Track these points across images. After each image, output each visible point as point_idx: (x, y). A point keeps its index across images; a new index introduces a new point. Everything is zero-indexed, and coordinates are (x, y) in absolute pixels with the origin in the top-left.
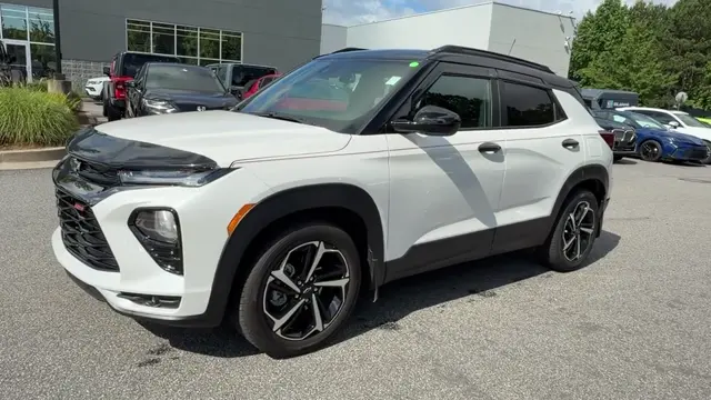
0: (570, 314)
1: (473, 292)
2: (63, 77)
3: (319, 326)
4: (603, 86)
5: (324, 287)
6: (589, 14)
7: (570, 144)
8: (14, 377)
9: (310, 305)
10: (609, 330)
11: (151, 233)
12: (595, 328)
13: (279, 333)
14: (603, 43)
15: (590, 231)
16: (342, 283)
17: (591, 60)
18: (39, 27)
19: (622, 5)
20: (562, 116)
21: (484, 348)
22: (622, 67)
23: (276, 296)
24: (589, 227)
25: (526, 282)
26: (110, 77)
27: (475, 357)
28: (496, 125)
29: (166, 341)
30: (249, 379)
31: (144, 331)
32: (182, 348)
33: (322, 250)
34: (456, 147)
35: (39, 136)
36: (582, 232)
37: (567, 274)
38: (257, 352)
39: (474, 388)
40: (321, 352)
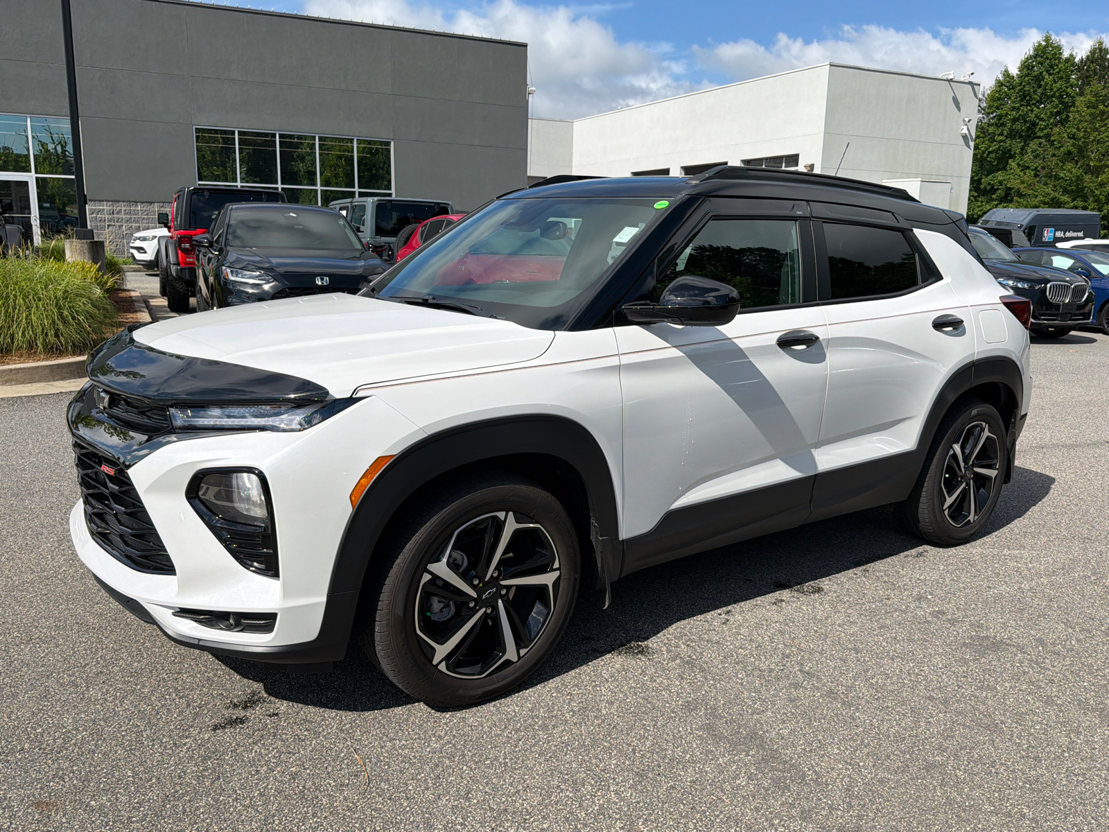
0: (953, 622)
1: (781, 586)
2: (90, 234)
3: (511, 653)
4: (1035, 201)
5: (519, 587)
6: (1006, 74)
7: (948, 324)
8: (12, 751)
9: (496, 619)
10: (1021, 649)
11: (225, 510)
12: (997, 645)
13: (442, 667)
14: (1034, 124)
15: (992, 473)
16: (548, 579)
17: (1012, 157)
18: (51, 147)
19: (1066, 54)
20: (932, 274)
21: (796, 686)
22: (1069, 166)
23: (436, 605)
24: (990, 467)
25: (880, 566)
26: (169, 228)
27: (779, 703)
28: (810, 299)
29: (258, 686)
30: (394, 747)
31: (222, 669)
32: (284, 698)
33: (511, 526)
34: (739, 342)
35: (51, 338)
36: (978, 477)
37: (953, 550)
38: (406, 700)
39: (775, 755)
40: (516, 697)
